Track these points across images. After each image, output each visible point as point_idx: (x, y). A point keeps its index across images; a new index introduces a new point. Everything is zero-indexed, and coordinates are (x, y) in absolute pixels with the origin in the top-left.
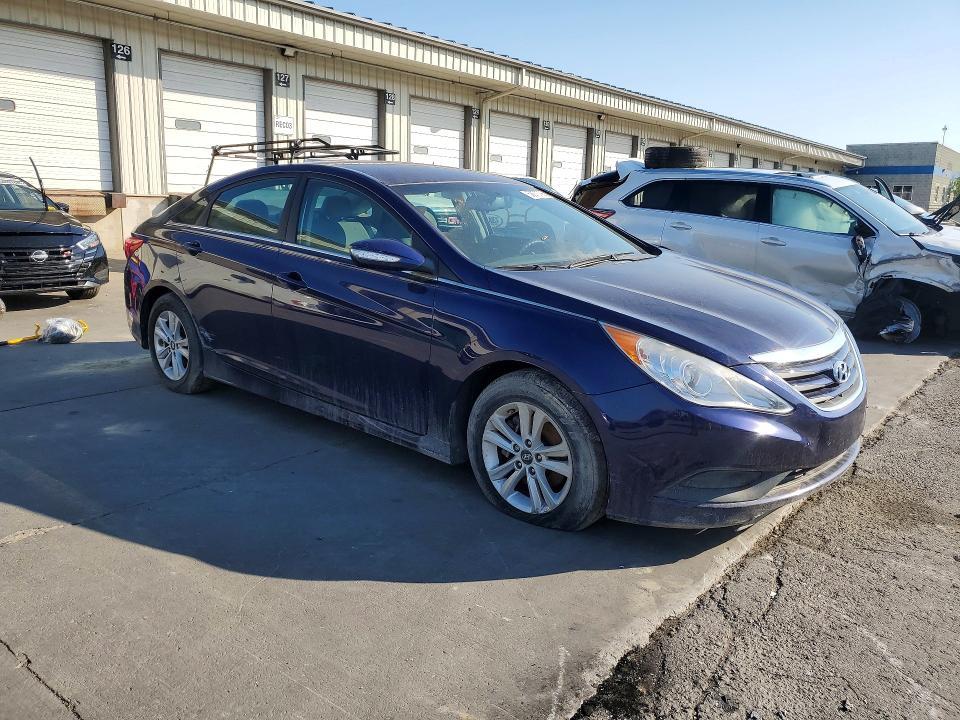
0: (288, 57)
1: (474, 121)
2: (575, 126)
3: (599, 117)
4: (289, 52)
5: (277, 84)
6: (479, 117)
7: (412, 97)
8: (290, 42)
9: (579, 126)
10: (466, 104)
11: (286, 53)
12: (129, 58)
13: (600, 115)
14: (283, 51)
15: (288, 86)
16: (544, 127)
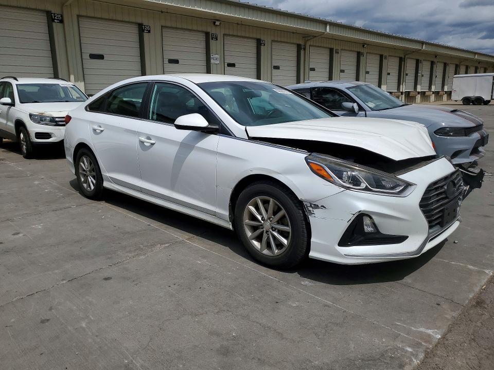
0: (216, 25)
1: (302, 52)
2: (351, 51)
3: (363, 46)
4: (217, 23)
5: (212, 39)
6: (305, 49)
7: (272, 41)
8: (218, 19)
9: (353, 51)
10: (298, 43)
11: (216, 24)
12: (149, 32)
13: (364, 44)
14: (215, 23)
15: (217, 40)
16: (336, 52)
